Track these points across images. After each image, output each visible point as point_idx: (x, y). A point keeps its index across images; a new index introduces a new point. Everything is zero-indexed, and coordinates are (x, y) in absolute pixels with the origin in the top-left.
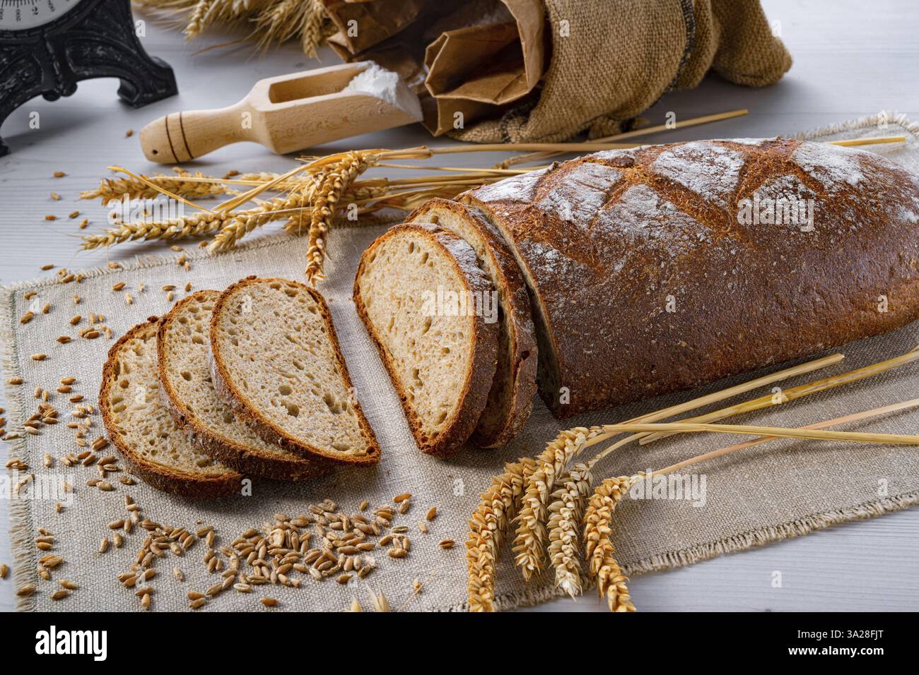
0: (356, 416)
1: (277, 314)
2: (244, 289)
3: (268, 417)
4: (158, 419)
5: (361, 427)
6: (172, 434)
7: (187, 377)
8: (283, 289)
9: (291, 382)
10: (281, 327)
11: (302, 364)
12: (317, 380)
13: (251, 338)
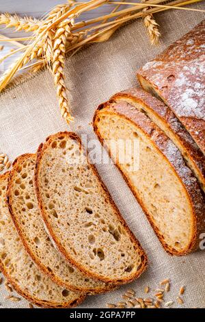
0: (127, 234)
1: (63, 171)
2: (42, 160)
3: (93, 271)
4: (31, 266)
5: (132, 241)
6: (42, 277)
7: (36, 239)
8: (58, 144)
9: (92, 230)
10: (70, 182)
11: (90, 207)
12: (102, 217)
13: (61, 205)
